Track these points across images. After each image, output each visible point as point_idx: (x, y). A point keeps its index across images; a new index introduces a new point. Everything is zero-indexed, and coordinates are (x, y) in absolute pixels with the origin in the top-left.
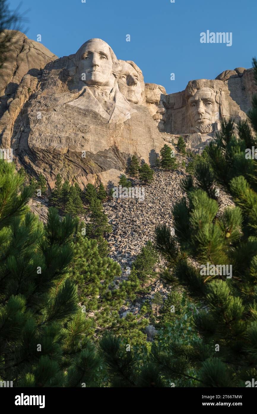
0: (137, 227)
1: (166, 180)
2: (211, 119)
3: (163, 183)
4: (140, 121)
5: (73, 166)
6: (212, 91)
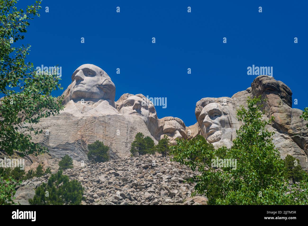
6: (219, 104)
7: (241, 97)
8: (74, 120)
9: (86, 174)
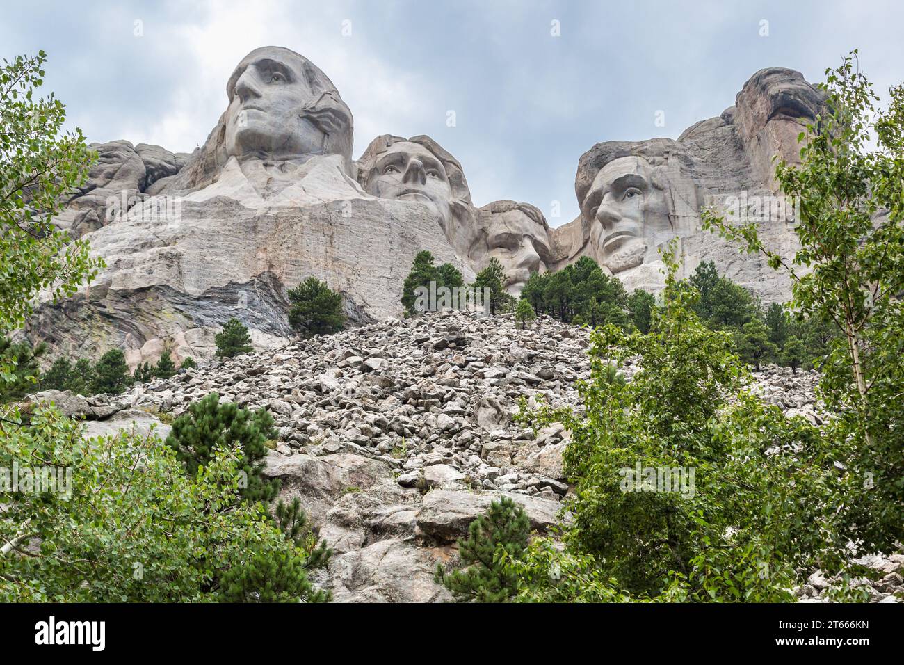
2: (640, 232)
5: (111, 328)
6: (641, 160)
7: (705, 138)
8: (244, 218)
9: (287, 369)
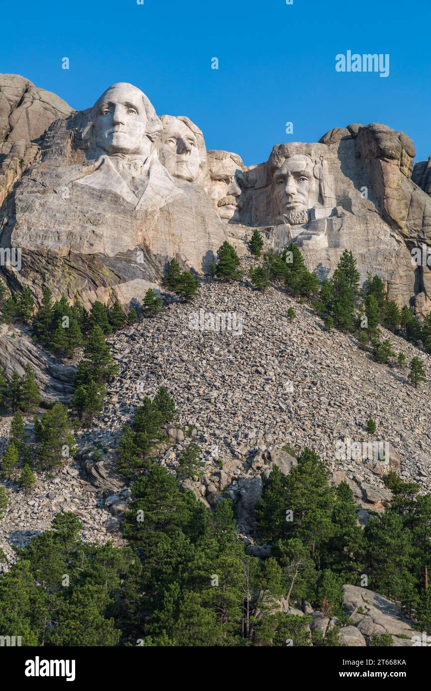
0: (157, 366)
1: (219, 295)
2: (306, 203)
3: (213, 300)
4: (187, 207)
5: (76, 275)
6: (308, 159)
